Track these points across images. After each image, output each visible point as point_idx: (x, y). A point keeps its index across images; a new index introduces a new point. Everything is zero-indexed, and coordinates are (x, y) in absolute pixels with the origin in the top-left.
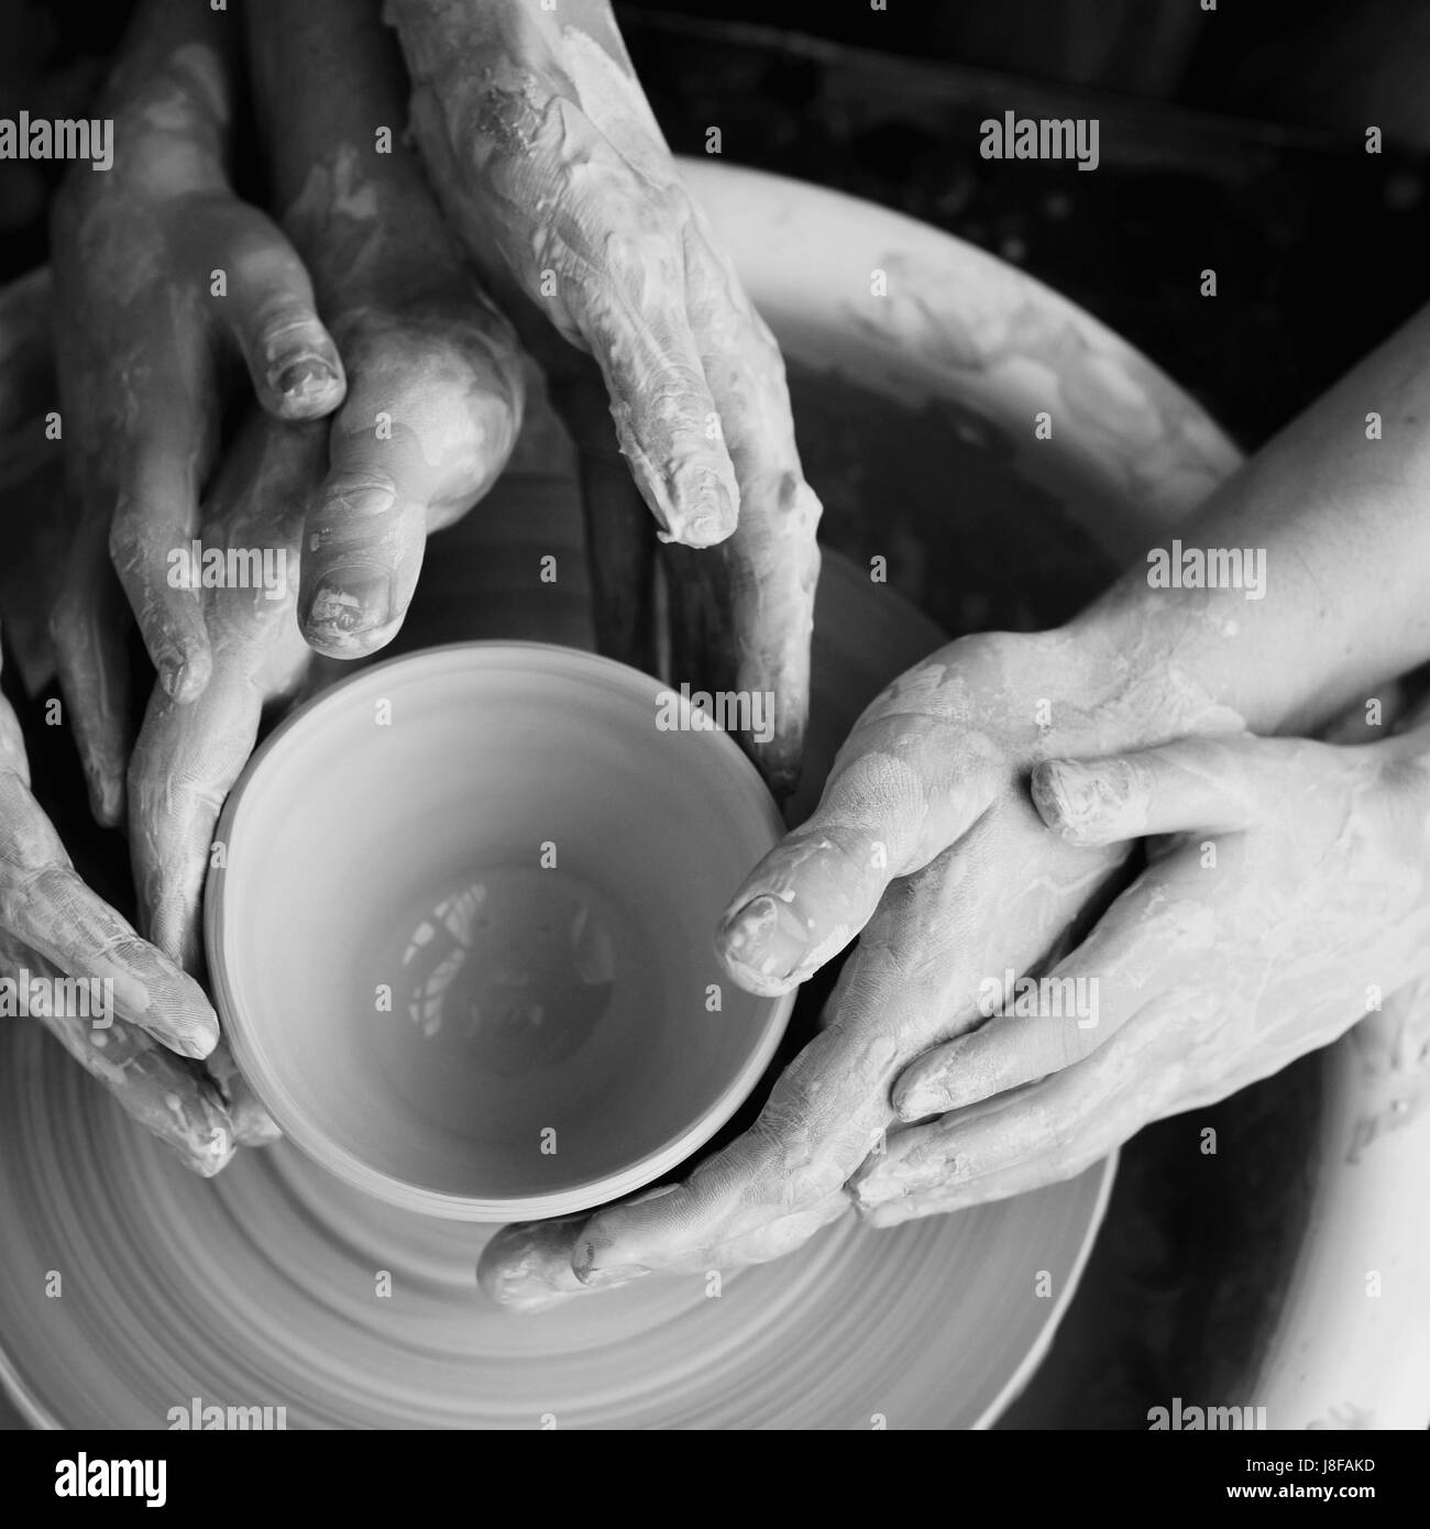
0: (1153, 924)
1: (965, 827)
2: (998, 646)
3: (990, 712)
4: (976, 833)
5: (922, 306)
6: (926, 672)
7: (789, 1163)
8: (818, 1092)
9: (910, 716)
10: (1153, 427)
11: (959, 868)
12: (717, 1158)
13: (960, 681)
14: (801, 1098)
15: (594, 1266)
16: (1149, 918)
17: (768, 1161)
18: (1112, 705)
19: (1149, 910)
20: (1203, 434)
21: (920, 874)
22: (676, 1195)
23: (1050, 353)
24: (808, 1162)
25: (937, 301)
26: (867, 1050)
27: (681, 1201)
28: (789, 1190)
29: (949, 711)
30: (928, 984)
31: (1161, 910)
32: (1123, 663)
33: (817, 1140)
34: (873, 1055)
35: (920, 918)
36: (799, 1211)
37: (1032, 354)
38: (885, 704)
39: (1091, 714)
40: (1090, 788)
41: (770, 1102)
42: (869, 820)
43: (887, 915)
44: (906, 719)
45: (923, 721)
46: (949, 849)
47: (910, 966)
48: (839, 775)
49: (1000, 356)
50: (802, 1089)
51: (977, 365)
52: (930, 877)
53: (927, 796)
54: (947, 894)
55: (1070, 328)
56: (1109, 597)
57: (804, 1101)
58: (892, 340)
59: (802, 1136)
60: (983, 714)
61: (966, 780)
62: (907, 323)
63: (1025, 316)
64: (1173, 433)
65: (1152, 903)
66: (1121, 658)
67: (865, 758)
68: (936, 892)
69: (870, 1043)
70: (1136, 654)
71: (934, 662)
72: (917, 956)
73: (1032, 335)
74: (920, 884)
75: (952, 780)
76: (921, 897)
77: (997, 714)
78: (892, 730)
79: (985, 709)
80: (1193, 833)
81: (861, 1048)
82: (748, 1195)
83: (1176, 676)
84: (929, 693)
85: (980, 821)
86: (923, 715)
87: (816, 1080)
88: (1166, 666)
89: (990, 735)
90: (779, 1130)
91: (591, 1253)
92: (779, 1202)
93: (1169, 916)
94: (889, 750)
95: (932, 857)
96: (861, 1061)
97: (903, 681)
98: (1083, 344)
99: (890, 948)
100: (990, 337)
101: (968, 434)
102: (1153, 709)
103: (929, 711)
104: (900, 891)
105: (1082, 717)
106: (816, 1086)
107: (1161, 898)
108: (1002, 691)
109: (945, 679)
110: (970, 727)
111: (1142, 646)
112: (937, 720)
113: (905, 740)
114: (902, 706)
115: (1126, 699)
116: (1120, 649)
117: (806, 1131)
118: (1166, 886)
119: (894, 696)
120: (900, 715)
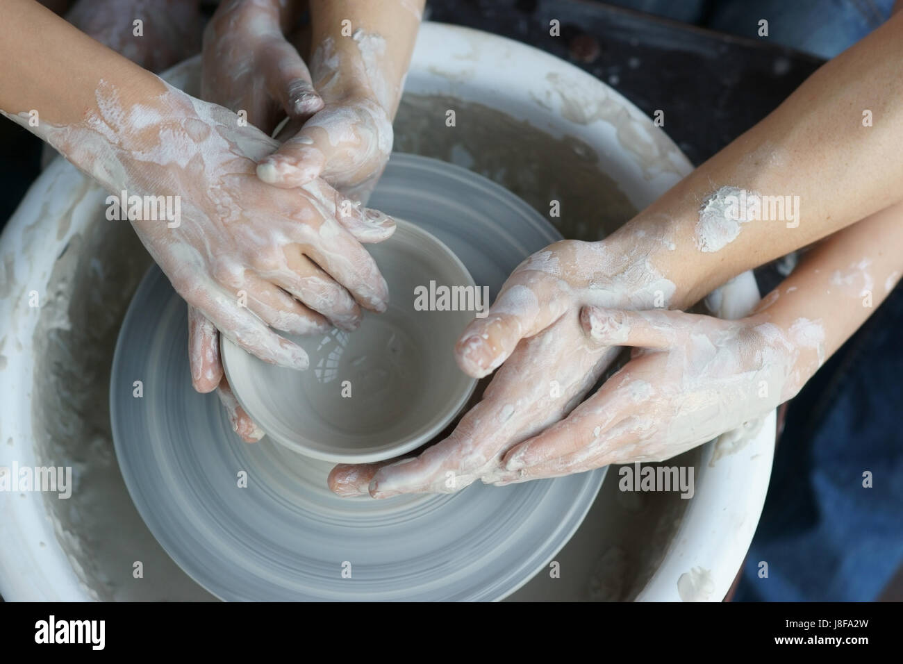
0: (623, 390)
1: (553, 320)
2: (574, 246)
3: (569, 273)
4: (558, 323)
5: (562, 96)
6: (543, 254)
7: (463, 452)
8: (478, 424)
9: (537, 271)
10: (656, 152)
11: (549, 338)
12: (432, 448)
13: (558, 258)
14: (471, 425)
15: (378, 490)
16: (621, 387)
17: (454, 451)
18: (620, 275)
19: (621, 384)
20: (677, 157)
21: (532, 338)
22: (414, 462)
23: (614, 119)
24: (471, 453)
25: (569, 94)
26: (502, 409)
27: (416, 465)
28: (462, 464)
29: (552, 271)
30: (530, 385)
31: (626, 384)
32: (626, 258)
33: (476, 444)
34: (504, 411)
35: (530, 357)
36: (466, 474)
37: (607, 119)
38: (524, 266)
39: (611, 278)
40: (606, 320)
41: (458, 426)
42: (515, 312)
43: (517, 353)
44: (533, 273)
45: (540, 273)
46: (546, 329)
47: (523, 376)
48: (502, 294)
49: (593, 119)
50: (472, 422)
51: (584, 122)
52: (537, 340)
53: (540, 305)
54: (543, 348)
55: (624, 109)
56: (623, 229)
57: (472, 427)
58: (550, 109)
59: (470, 442)
60: (566, 274)
61: (557, 300)
62: (556, 102)
63: (606, 103)
64: (663, 156)
65: (624, 380)
66: (625, 256)
67: (515, 286)
68: (538, 346)
69: (503, 406)
70: (632, 254)
71: (547, 250)
72: (527, 372)
73: (608, 111)
74: (532, 342)
75: (550, 299)
76: (531, 349)
77: (572, 274)
78: (527, 276)
79: (567, 271)
80: (648, 349)
81: (499, 408)
82: (445, 465)
83: (648, 265)
84: (544, 262)
85: (561, 318)
86: (541, 271)
87: (479, 419)
88: (644, 261)
89: (568, 283)
90: (460, 438)
91: (377, 484)
92: (458, 468)
93: (630, 387)
94: (525, 284)
95: (538, 331)
96: (498, 413)
97: (534, 256)
98: (629, 116)
99: (516, 367)
100: (589, 111)
101: (578, 151)
102: (638, 278)
103: (543, 270)
104: (524, 344)
105: (607, 279)
106: (478, 422)
107: (628, 379)
108: (574, 265)
109: (551, 257)
110: (561, 278)
111: (635, 251)
112: (546, 274)
113: (532, 281)
114: (533, 267)
115: (627, 273)
116: (625, 252)
117: (472, 440)
118: (632, 373)
119: (529, 263)
120: (531, 270)
